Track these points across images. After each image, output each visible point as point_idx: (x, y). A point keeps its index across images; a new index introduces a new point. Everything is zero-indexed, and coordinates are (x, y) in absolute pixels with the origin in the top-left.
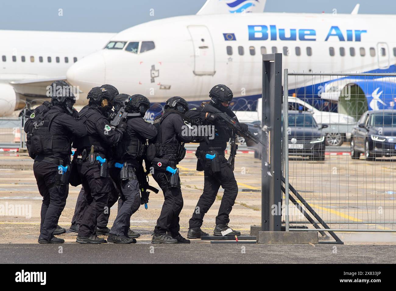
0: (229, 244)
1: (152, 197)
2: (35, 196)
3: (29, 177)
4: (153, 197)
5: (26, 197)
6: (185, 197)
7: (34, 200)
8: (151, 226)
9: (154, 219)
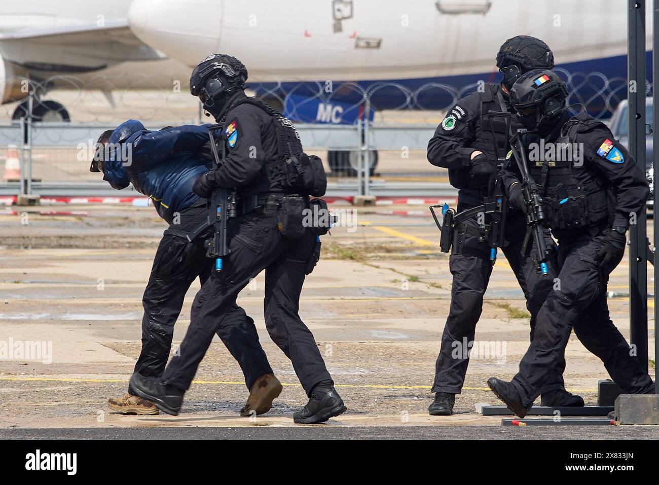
0: (548, 427)
1: (347, 311)
2: (67, 312)
3: (46, 266)
4: (352, 311)
5: (44, 315)
6: (430, 311)
7: (64, 322)
8: (352, 384)
9: (357, 365)
